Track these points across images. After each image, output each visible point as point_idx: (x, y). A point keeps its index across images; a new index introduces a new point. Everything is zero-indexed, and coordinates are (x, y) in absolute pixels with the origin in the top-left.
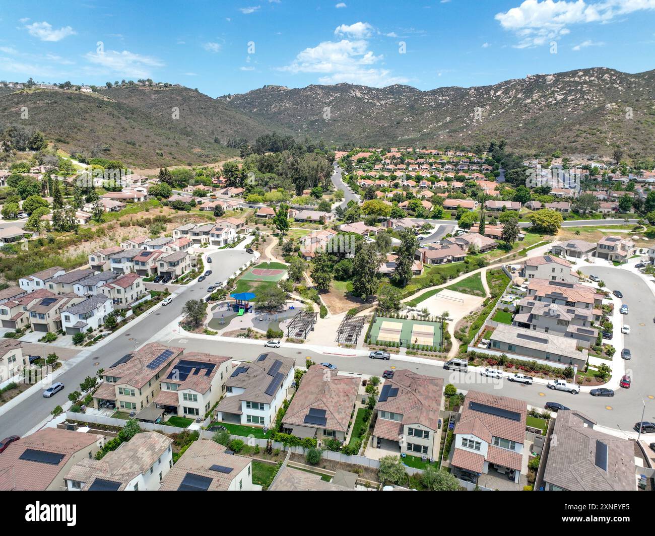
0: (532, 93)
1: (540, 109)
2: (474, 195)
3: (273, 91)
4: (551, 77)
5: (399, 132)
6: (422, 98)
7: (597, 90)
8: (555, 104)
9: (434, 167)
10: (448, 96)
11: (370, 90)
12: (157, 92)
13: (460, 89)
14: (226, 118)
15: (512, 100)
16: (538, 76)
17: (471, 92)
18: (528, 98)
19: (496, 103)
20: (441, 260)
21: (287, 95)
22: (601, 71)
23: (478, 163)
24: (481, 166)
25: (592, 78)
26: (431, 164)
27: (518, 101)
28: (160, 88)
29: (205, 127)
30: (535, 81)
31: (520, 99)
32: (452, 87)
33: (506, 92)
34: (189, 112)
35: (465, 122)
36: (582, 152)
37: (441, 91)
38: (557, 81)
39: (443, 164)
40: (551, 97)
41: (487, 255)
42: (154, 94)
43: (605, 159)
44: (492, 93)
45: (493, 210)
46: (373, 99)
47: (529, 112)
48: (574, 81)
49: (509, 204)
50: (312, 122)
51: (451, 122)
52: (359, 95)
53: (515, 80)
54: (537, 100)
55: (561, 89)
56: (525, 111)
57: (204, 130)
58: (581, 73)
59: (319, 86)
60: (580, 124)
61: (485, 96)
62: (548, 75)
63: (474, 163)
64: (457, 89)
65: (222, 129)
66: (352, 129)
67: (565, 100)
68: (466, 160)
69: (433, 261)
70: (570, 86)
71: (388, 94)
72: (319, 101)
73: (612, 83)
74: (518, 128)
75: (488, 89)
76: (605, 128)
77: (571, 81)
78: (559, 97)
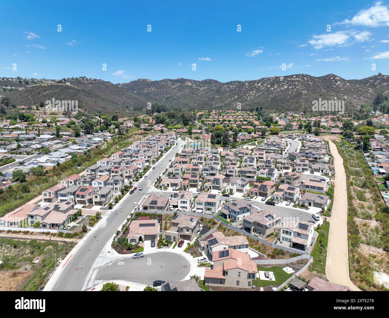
0: (274, 85)
1: (278, 92)
2: (252, 125)
3: (144, 82)
4: (282, 78)
5: (213, 103)
6: (222, 86)
7: (302, 84)
8: (284, 90)
9: (234, 117)
10: (235, 85)
11: (196, 82)
12: (91, 83)
13: (240, 82)
14: (128, 96)
15: (265, 88)
16: (276, 77)
17: (246, 84)
18: (272, 88)
19: (258, 90)
20: (244, 140)
21: (152, 84)
22: (303, 76)
23: (252, 115)
24: (253, 117)
25: (300, 79)
26: (233, 116)
27: (268, 89)
28: (92, 81)
29: (119, 101)
30: (275, 79)
31: (268, 88)
32: (237, 81)
33: (262, 84)
34: (110, 94)
35: (245, 98)
36: (293, 110)
37: (231, 83)
38: (285, 79)
39: (238, 116)
40: (282, 87)
41: (257, 139)
42: (90, 84)
43: (301, 113)
44: (256, 84)
45: (258, 129)
46: (198, 86)
47: (273, 94)
48: (292, 80)
49: (263, 127)
50: (167, 98)
51: (238, 98)
52: (190, 84)
53: (266, 78)
54: (276, 88)
55: (287, 83)
56: (271, 93)
57: (119, 102)
58: (295, 77)
59: (169, 80)
60: (293, 100)
61: (253, 86)
62: (281, 77)
63: (250, 115)
64: (239, 82)
65: (128, 101)
66: (190, 102)
67: (288, 88)
68: (247, 114)
69: (242, 140)
70: (290, 82)
71: (204, 84)
72: (169, 87)
73: (308, 81)
74: (268, 101)
75: (254, 82)
76: (302, 101)
77: (291, 80)
78: (286, 87)
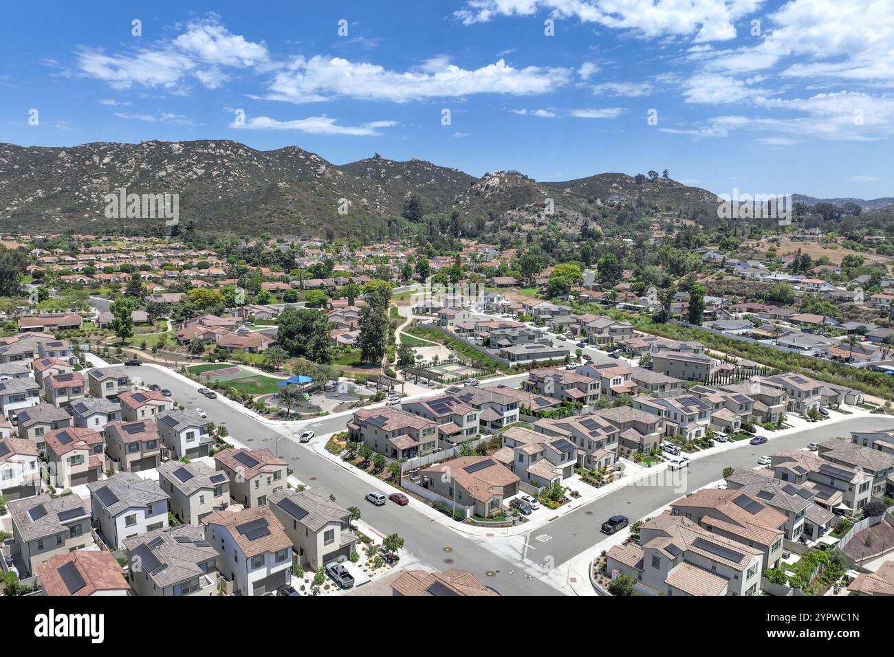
0: (162, 163)
1: (182, 185)
4: (177, 146)
7: (240, 166)
8: (199, 179)
15: (135, 171)
17: (61, 156)
18: (161, 170)
19: (114, 174)
22: (234, 145)
25: (228, 152)
27: (144, 173)
31: (147, 170)
33: (119, 160)
38: (187, 151)
40: (189, 171)
44: (96, 159)
47: (169, 187)
48: (209, 154)
54: (173, 173)
55: (199, 161)
58: (212, 145)
61: (88, 162)
62: (171, 143)
67: (208, 175)
70: (206, 158)
73: (251, 160)
77: (205, 153)
78: (201, 172)
